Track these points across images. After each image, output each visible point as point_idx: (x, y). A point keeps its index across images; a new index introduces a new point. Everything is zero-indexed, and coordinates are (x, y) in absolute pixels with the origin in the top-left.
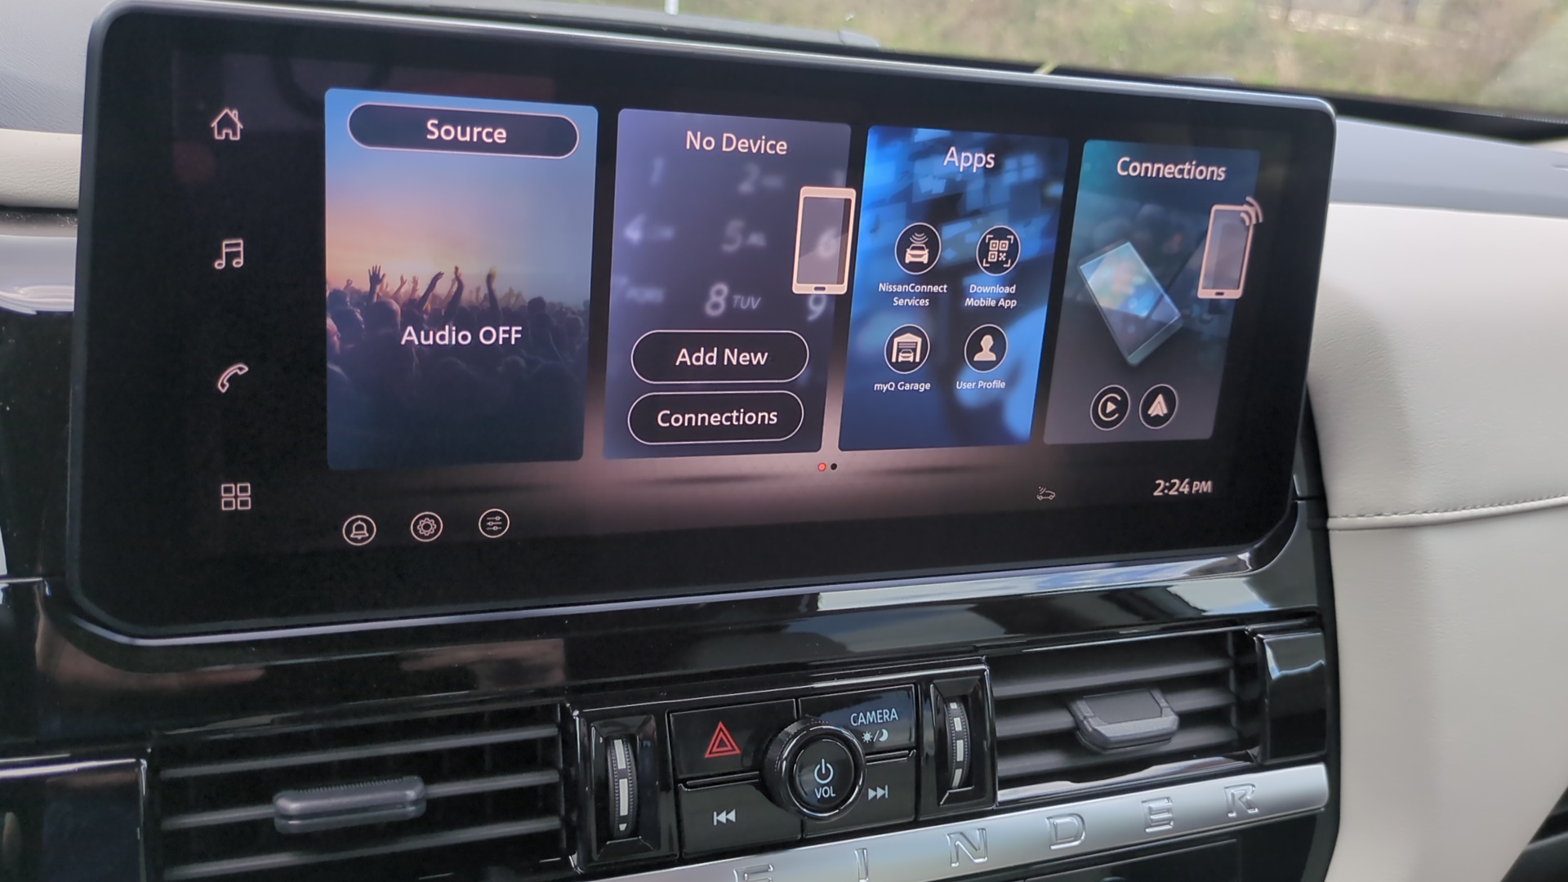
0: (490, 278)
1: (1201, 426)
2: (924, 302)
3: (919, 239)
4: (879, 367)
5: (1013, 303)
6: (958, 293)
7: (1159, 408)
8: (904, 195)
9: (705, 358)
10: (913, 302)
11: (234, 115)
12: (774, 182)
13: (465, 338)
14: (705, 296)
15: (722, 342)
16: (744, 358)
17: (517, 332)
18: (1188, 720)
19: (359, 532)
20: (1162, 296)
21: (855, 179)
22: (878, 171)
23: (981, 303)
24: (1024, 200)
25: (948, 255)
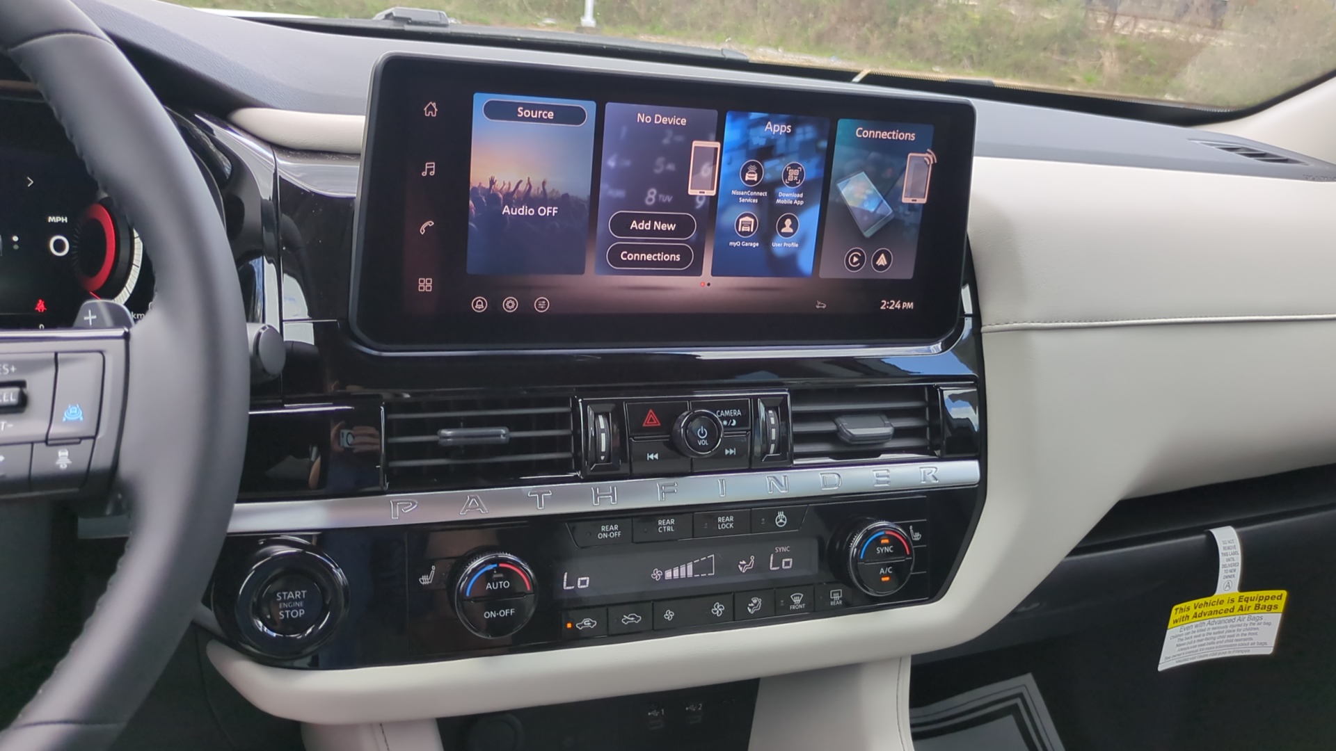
0: (544, 183)
1: (905, 271)
2: (755, 201)
3: (752, 168)
4: (732, 234)
5: (801, 203)
6: (773, 196)
7: (882, 261)
8: (745, 145)
9: (644, 226)
10: (750, 200)
11: (434, 105)
12: (679, 139)
13: (531, 212)
14: (645, 195)
15: (653, 218)
16: (664, 227)
17: (555, 210)
18: (899, 433)
19: (479, 305)
20: (882, 201)
21: (720, 138)
22: (732, 133)
23: (784, 202)
24: (807, 149)
25: (767, 177)
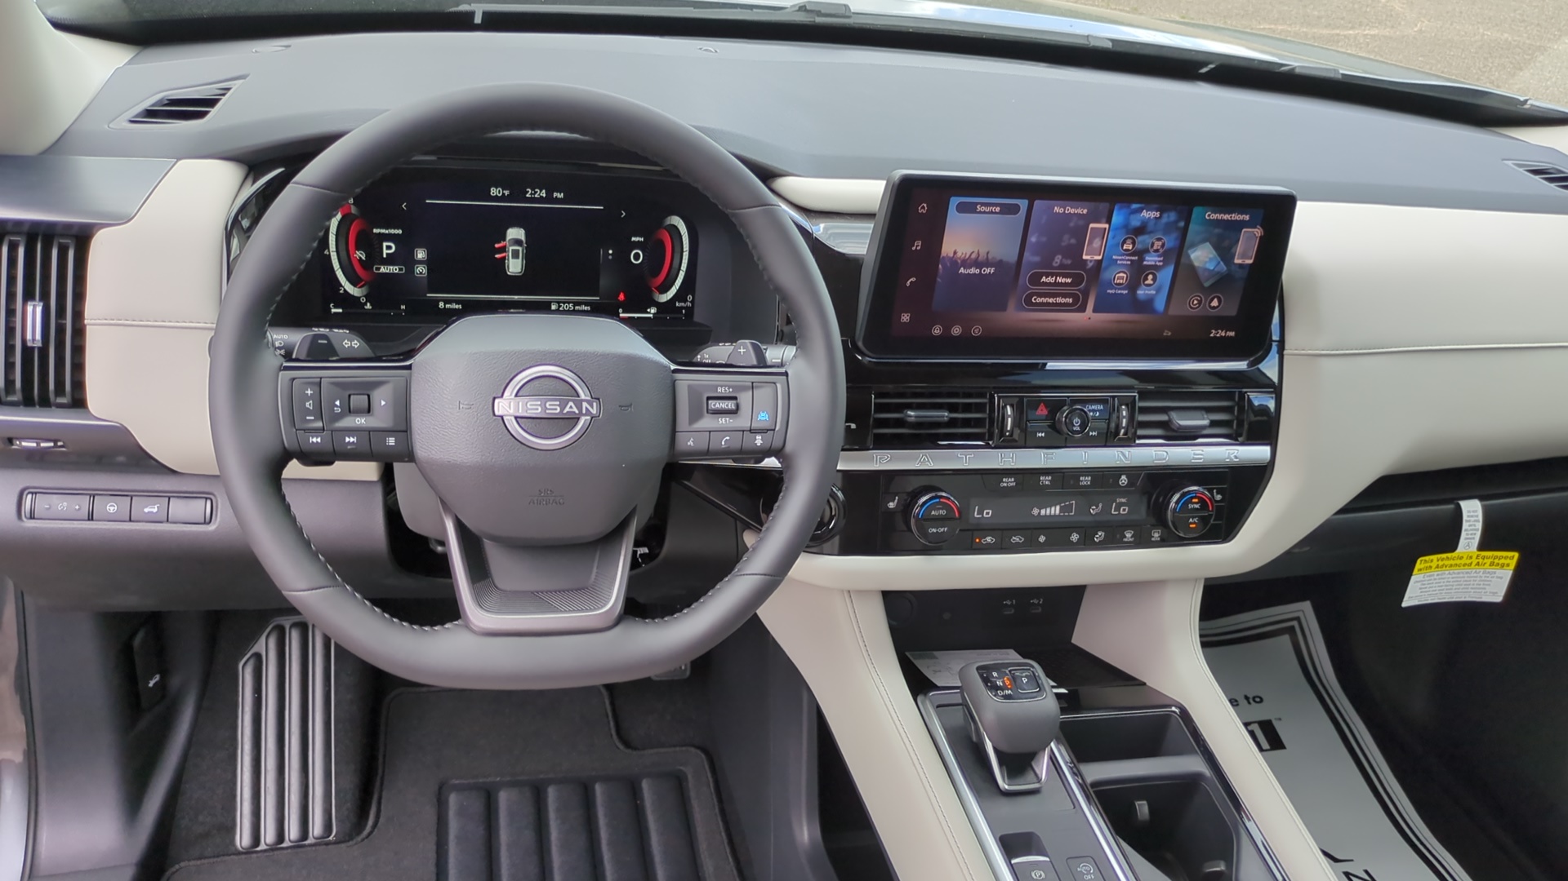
0: (988, 253)
1: (1232, 310)
2: (1129, 263)
3: (1129, 241)
4: (1110, 285)
5: (1161, 264)
6: (1142, 259)
7: (1215, 303)
8: (1125, 226)
9: (1051, 280)
10: (1125, 262)
11: (925, 205)
12: (1081, 223)
13: (977, 271)
14: (1053, 259)
15: (1057, 275)
16: (1063, 280)
17: (993, 270)
18: (1213, 424)
19: (937, 331)
20: (1219, 263)
21: (1109, 221)
22: (1117, 218)
23: (1149, 263)
24: (1168, 229)
25: (1139, 246)
